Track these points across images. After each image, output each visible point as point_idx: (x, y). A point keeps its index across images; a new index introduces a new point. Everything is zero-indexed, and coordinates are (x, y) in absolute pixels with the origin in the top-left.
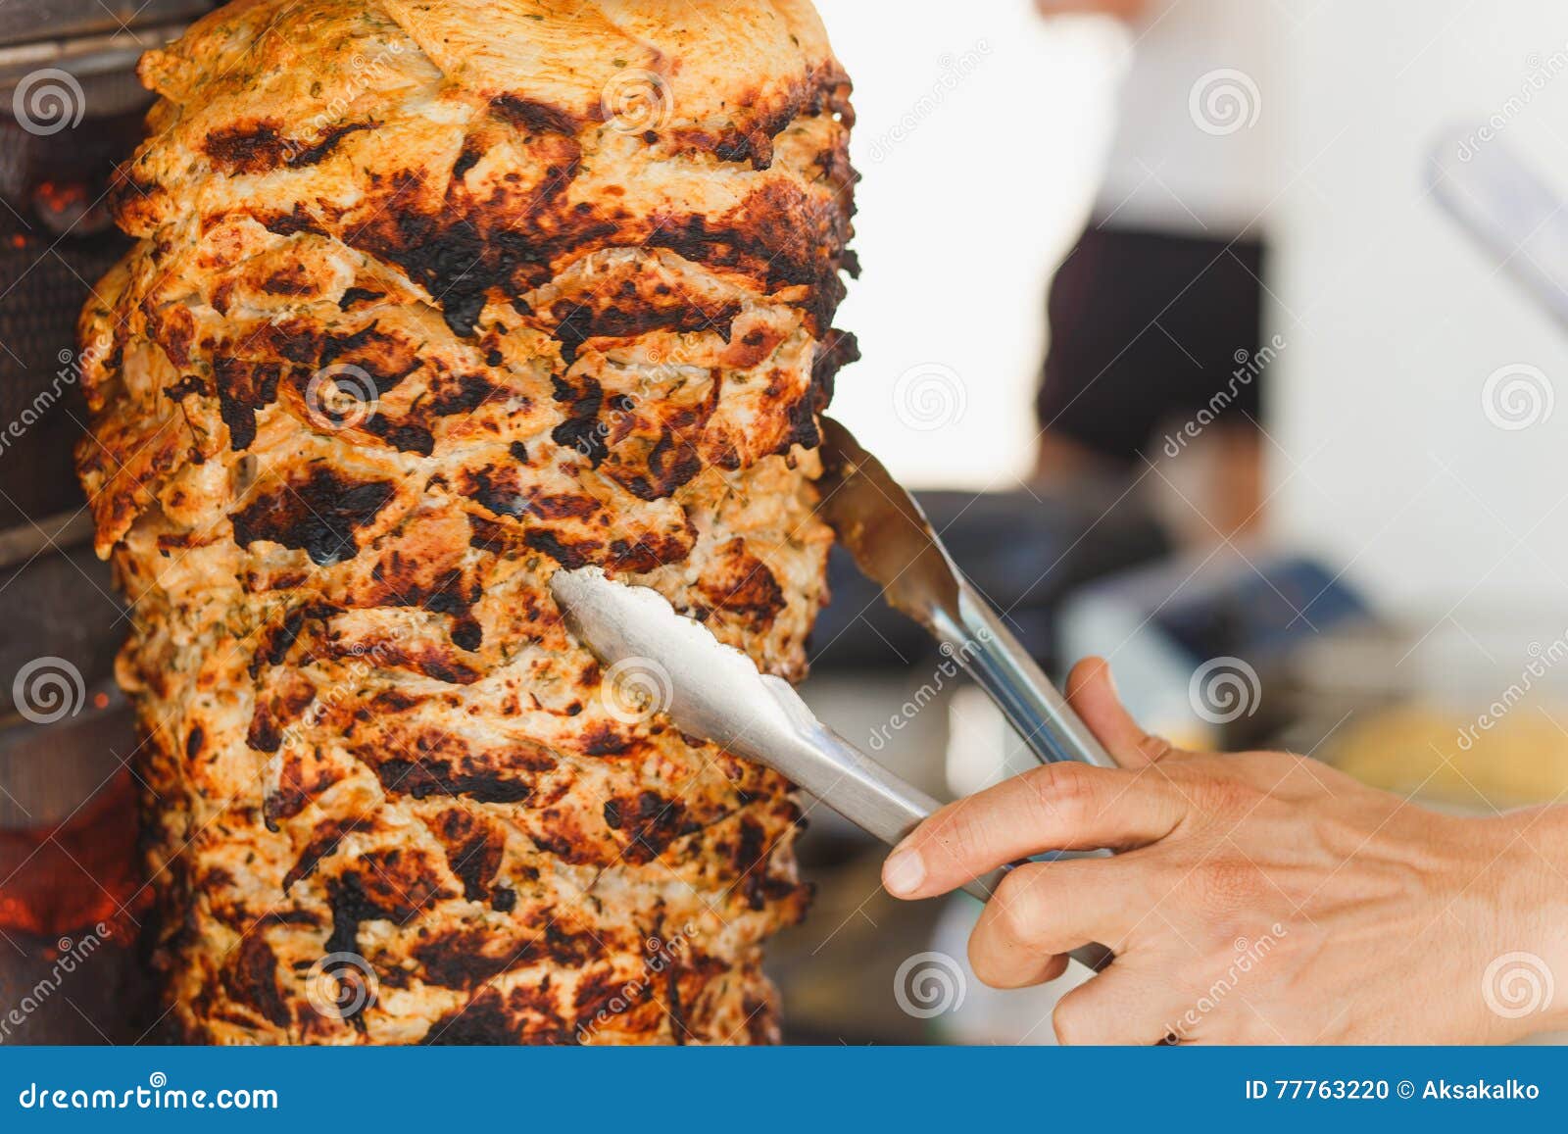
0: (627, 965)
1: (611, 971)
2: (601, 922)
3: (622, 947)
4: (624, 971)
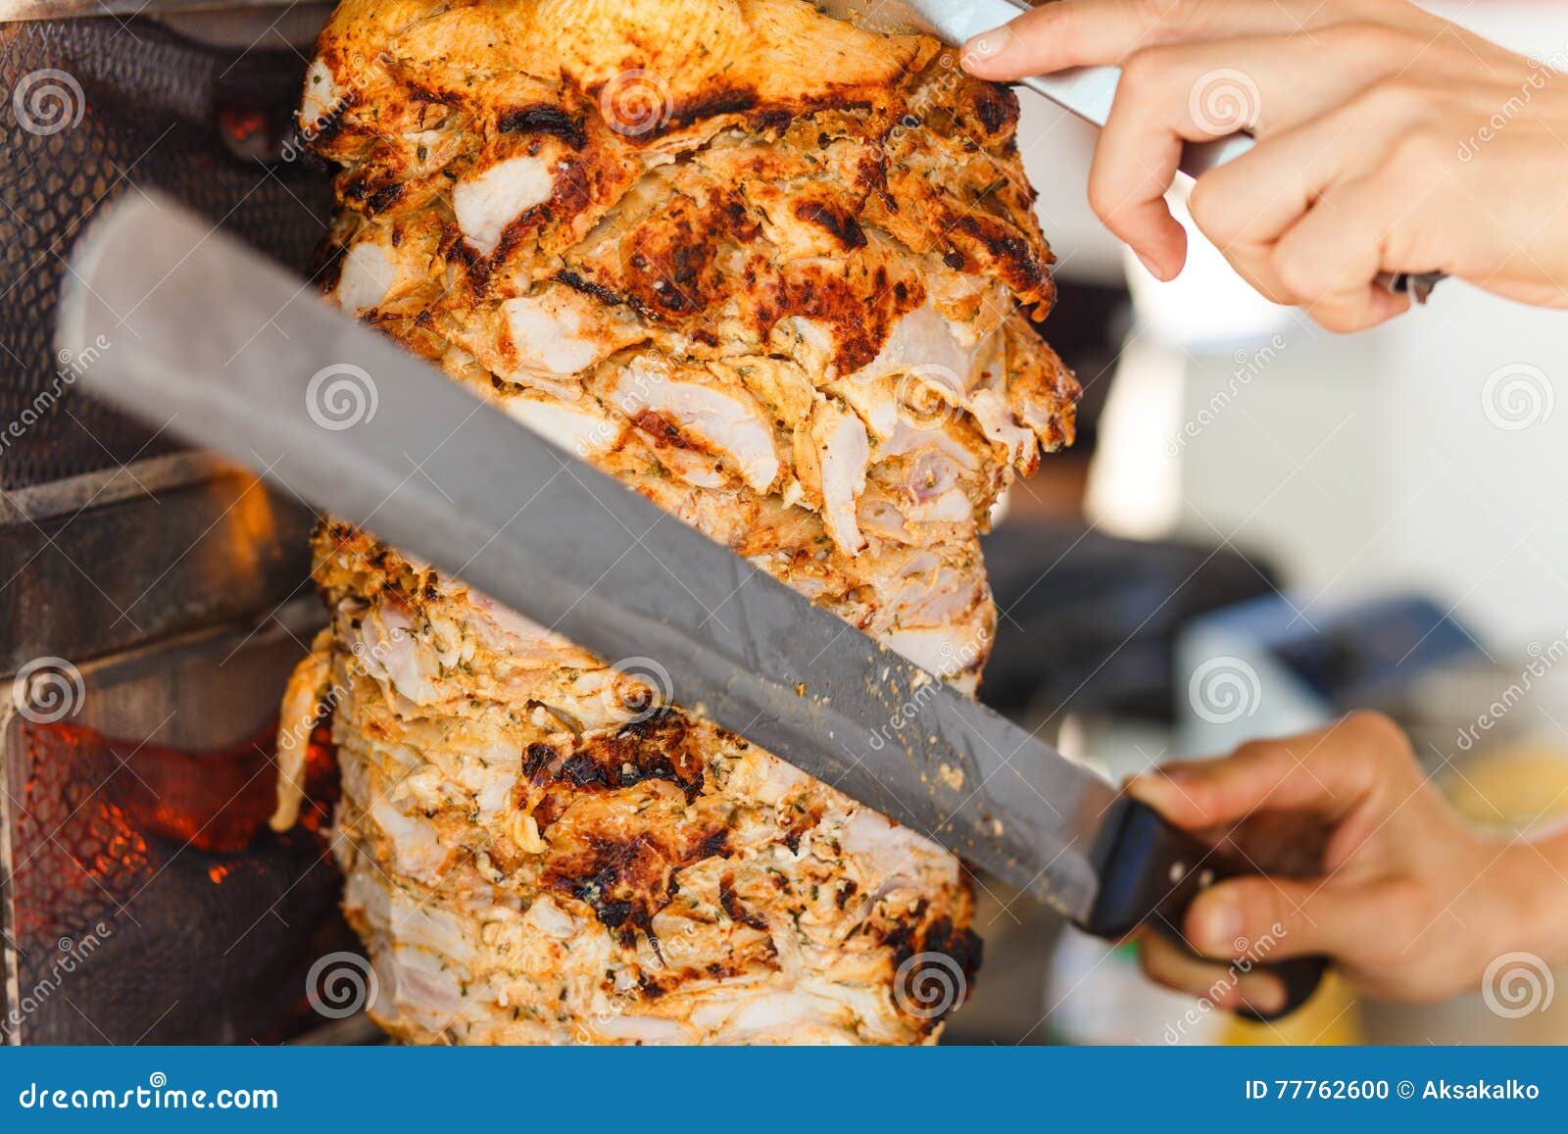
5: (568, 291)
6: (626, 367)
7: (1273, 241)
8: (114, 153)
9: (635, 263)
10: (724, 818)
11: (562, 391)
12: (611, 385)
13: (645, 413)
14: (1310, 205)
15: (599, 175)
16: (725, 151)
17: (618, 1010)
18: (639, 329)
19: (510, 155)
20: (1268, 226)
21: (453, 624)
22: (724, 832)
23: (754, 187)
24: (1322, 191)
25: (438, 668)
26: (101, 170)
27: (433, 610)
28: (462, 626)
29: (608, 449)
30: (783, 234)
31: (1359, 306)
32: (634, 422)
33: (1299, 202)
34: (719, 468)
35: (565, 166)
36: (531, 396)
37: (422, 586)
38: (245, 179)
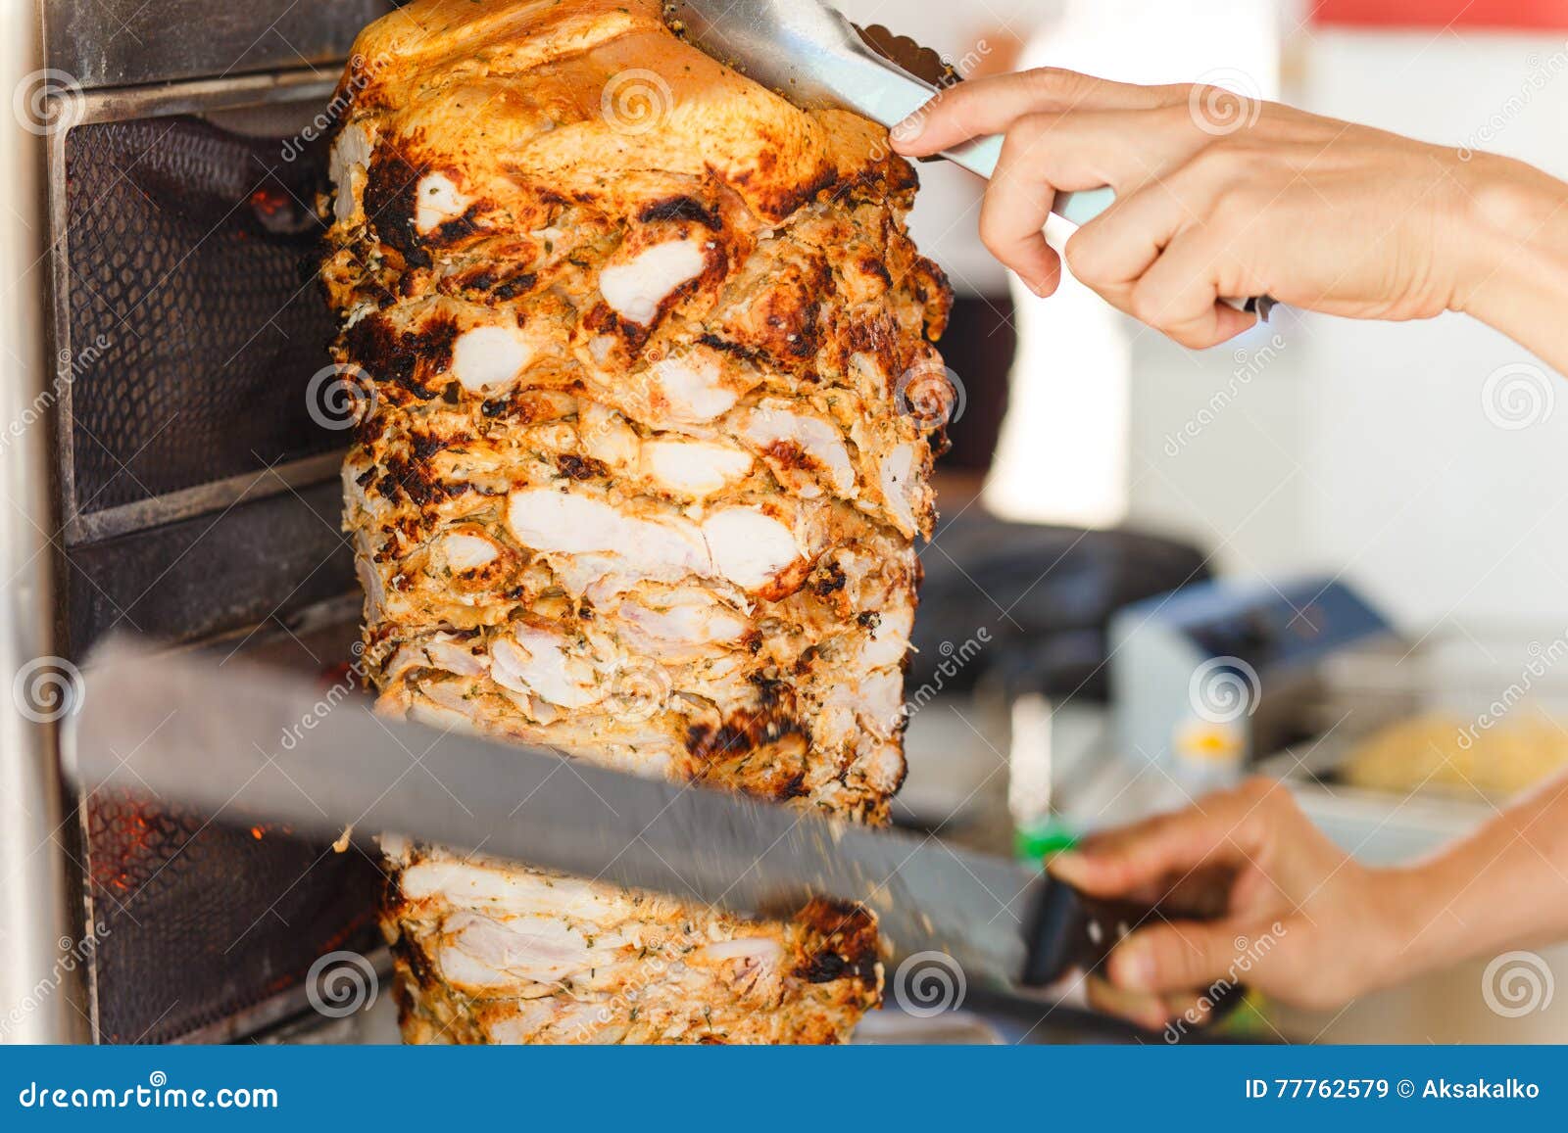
5: (708, 350)
6: (757, 407)
7: (1137, 278)
8: (168, 233)
9: (771, 323)
10: (799, 765)
11: (703, 432)
12: (743, 425)
13: (776, 443)
14: (1161, 251)
15: (736, 250)
16: (807, 224)
17: (729, 937)
18: (759, 375)
19: (662, 239)
20: (1132, 269)
21: (605, 637)
22: (801, 776)
23: (831, 252)
24: (1168, 242)
25: (592, 675)
26: (157, 247)
27: (588, 629)
28: (614, 637)
29: (743, 476)
30: (850, 286)
31: (1207, 327)
32: (767, 452)
33: (1152, 251)
34: (817, 482)
35: (712, 246)
36: (672, 441)
37: (577, 609)
38: (275, 249)
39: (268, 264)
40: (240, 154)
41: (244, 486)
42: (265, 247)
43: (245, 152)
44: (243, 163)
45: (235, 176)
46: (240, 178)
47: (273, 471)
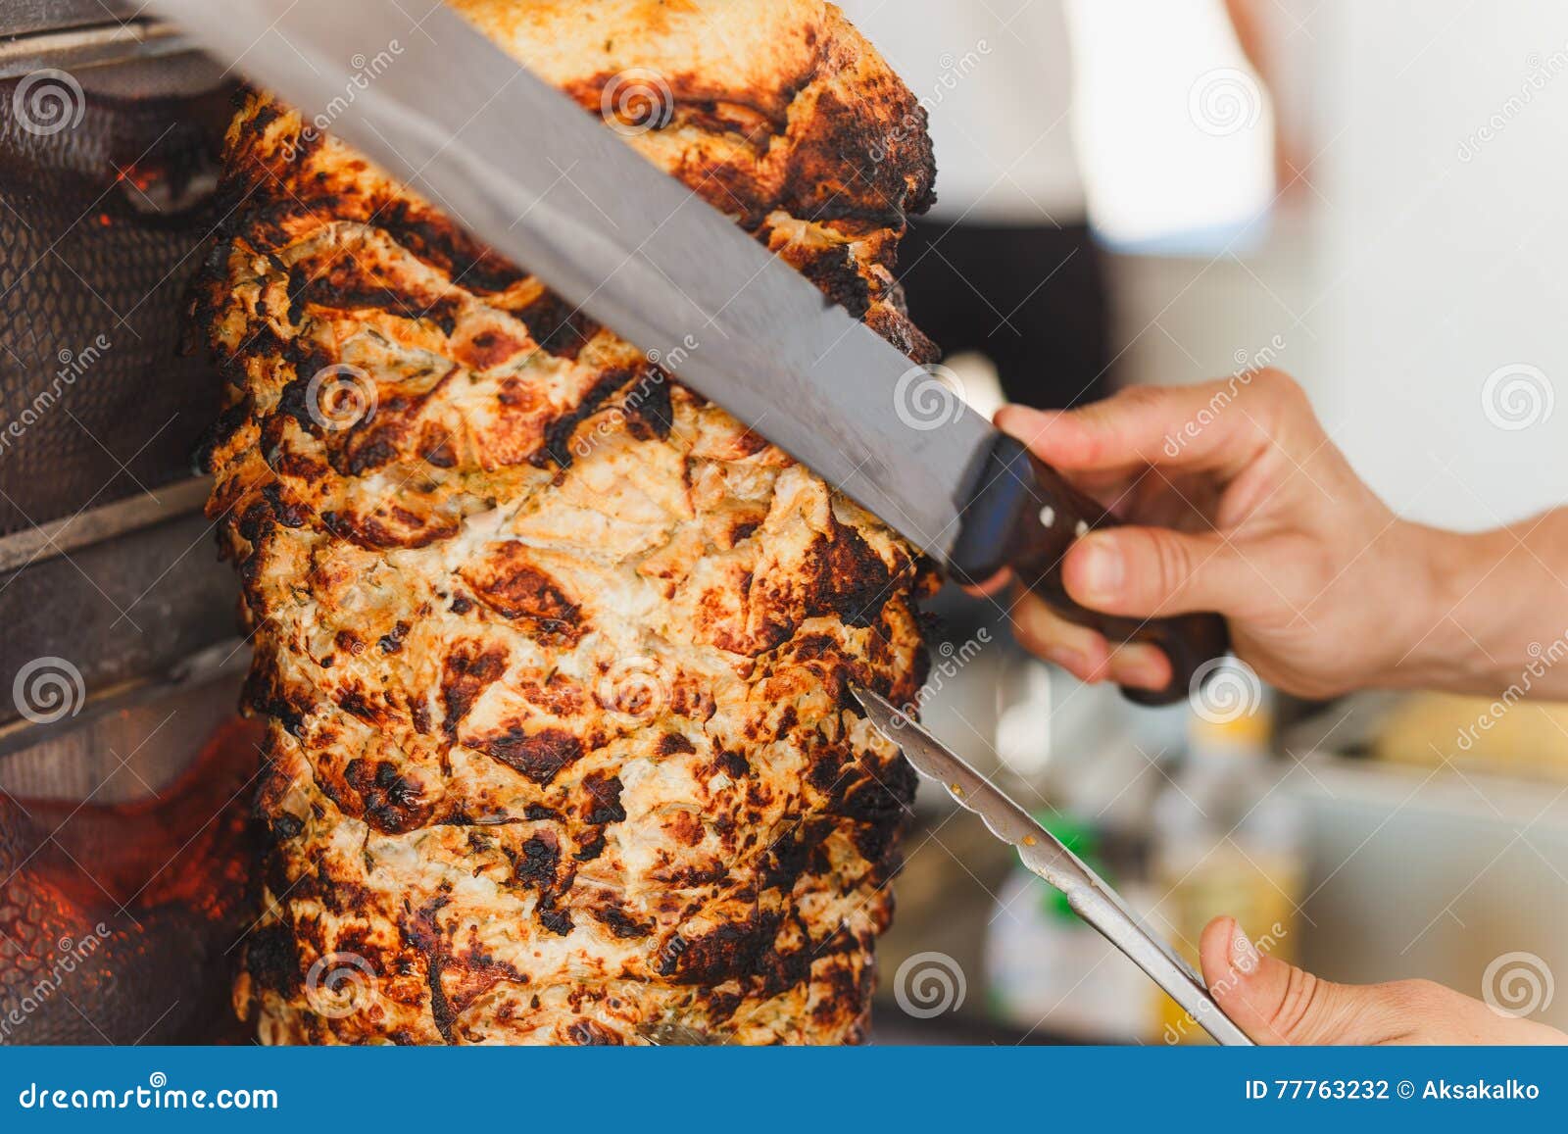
0: (383, 931)
1: (368, 931)
2: (372, 881)
3: (383, 913)
4: (381, 936)
38: (146, 235)
39: (136, 254)
40: (103, 121)
41: (113, 516)
42: (133, 234)
43: (110, 117)
44: (107, 130)
45: (99, 147)
46: (105, 149)
47: (152, 496)
